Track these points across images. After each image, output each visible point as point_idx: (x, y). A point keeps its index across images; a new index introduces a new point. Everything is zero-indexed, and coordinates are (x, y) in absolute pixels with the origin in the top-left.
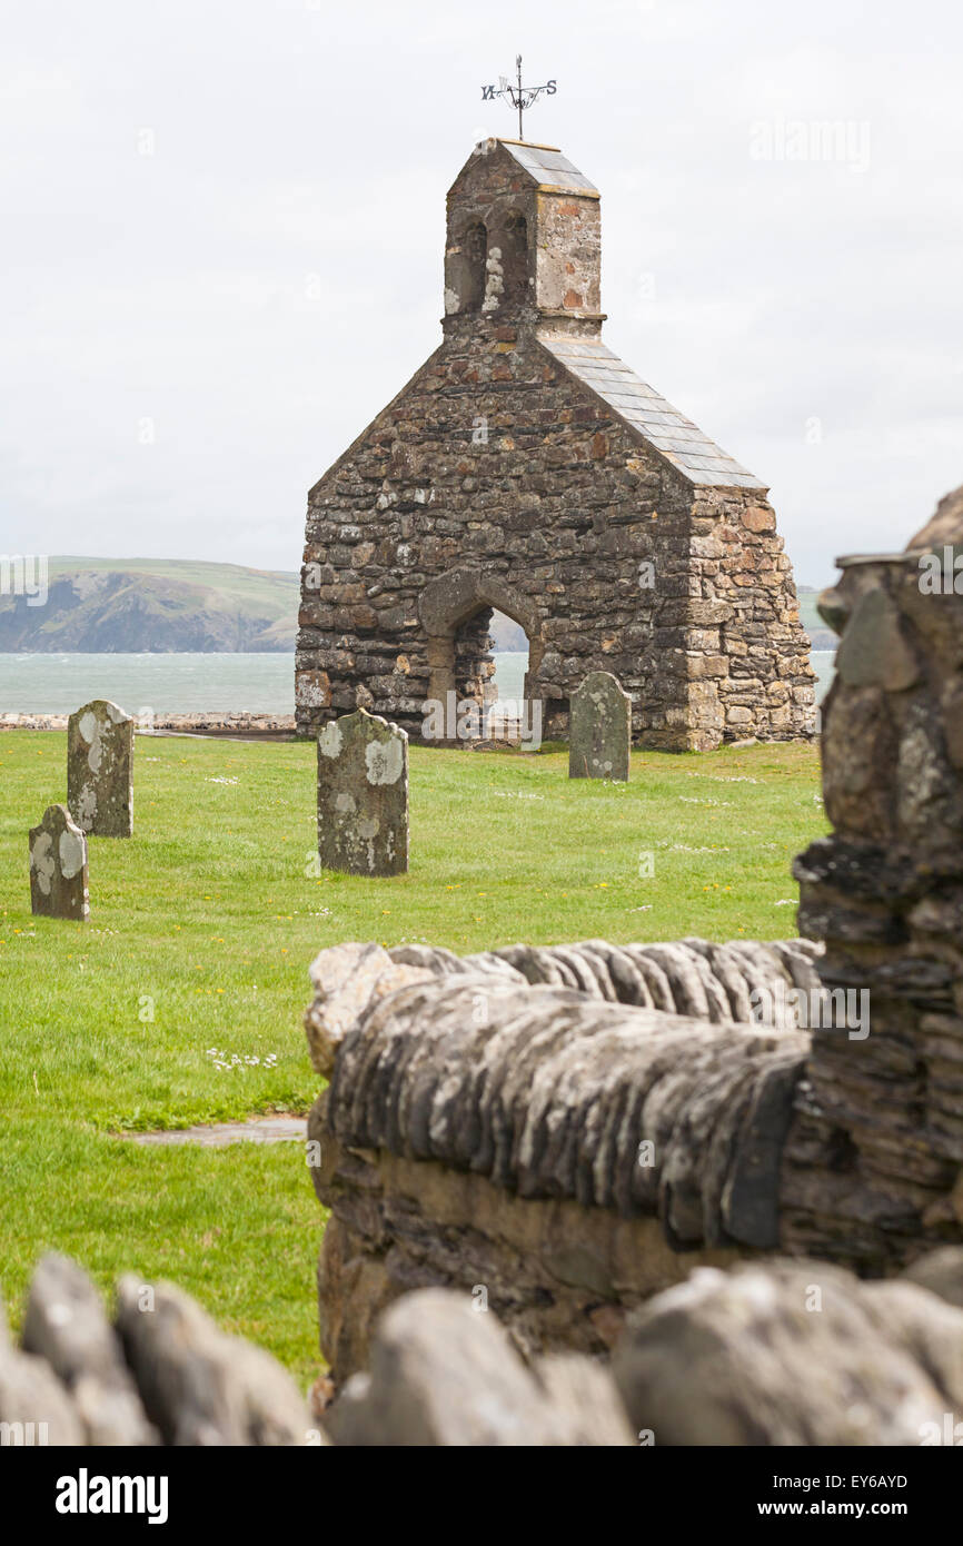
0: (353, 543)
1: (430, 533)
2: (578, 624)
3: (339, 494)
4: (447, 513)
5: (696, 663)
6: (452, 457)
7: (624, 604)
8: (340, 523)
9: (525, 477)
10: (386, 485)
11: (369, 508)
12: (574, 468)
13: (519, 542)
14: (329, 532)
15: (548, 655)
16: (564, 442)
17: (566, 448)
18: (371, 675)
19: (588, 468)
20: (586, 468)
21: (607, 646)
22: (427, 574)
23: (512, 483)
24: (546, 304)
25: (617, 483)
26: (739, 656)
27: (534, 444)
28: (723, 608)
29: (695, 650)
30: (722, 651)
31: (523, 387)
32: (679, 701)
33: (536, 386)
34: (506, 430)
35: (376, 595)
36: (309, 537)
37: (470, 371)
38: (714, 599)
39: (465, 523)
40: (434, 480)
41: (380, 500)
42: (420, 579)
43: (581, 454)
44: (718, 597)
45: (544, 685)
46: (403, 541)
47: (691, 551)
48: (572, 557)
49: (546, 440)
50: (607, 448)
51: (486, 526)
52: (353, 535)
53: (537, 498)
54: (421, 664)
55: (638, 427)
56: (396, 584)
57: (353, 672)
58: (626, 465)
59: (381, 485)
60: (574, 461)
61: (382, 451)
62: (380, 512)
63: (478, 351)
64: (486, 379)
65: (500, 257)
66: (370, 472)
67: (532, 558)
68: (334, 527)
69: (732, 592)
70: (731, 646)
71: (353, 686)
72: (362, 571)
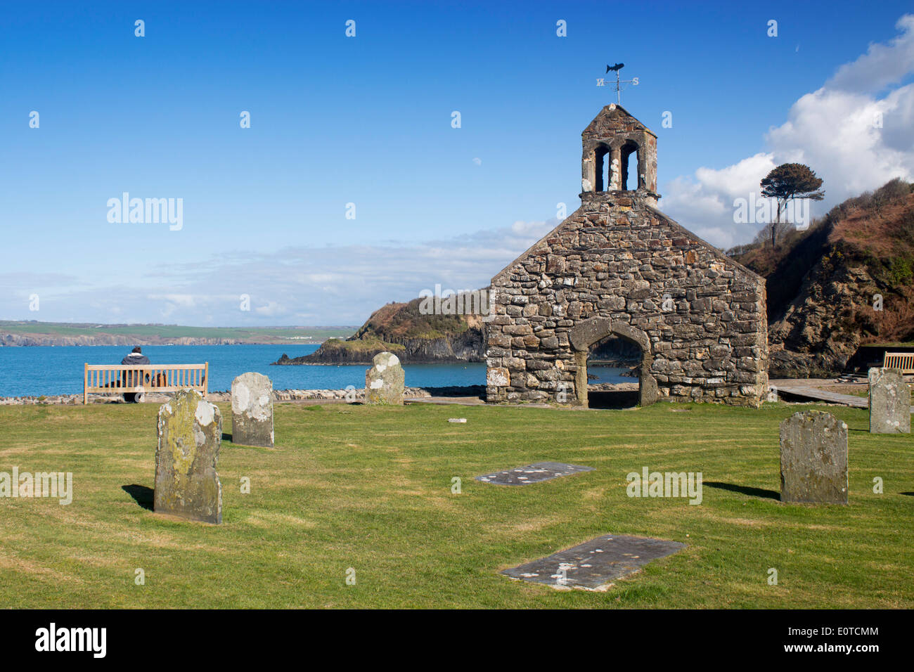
0: (523, 305)
1: (575, 300)
2: (679, 345)
3: (511, 280)
4: (587, 290)
6: (590, 263)
7: (710, 335)
8: (514, 295)
9: (639, 273)
10: (544, 276)
11: (532, 287)
12: (674, 269)
13: (637, 304)
14: (507, 299)
15: (659, 360)
16: (667, 255)
17: (668, 258)
18: (537, 370)
19: (682, 268)
20: (681, 268)
21: (699, 356)
22: (574, 320)
23: (632, 276)
25: (703, 276)
27: (646, 256)
29: (758, 357)
31: (637, 229)
32: (750, 383)
33: (646, 228)
34: (626, 249)
35: (539, 330)
37: (600, 220)
39: (599, 295)
41: (541, 283)
42: (570, 323)
43: (677, 261)
45: (656, 375)
46: (557, 304)
47: (756, 309)
48: (673, 312)
49: (654, 254)
50: (696, 258)
51: (613, 297)
52: (523, 300)
53: (648, 283)
54: (571, 364)
56: (554, 325)
57: (525, 368)
58: (710, 267)
59: (541, 276)
60: (674, 264)
61: (542, 259)
62: (540, 289)
63: (606, 210)
64: (611, 224)
65: (617, 164)
66: (533, 269)
67: (646, 313)
68: (510, 297)
71: (525, 375)
72: (530, 319)
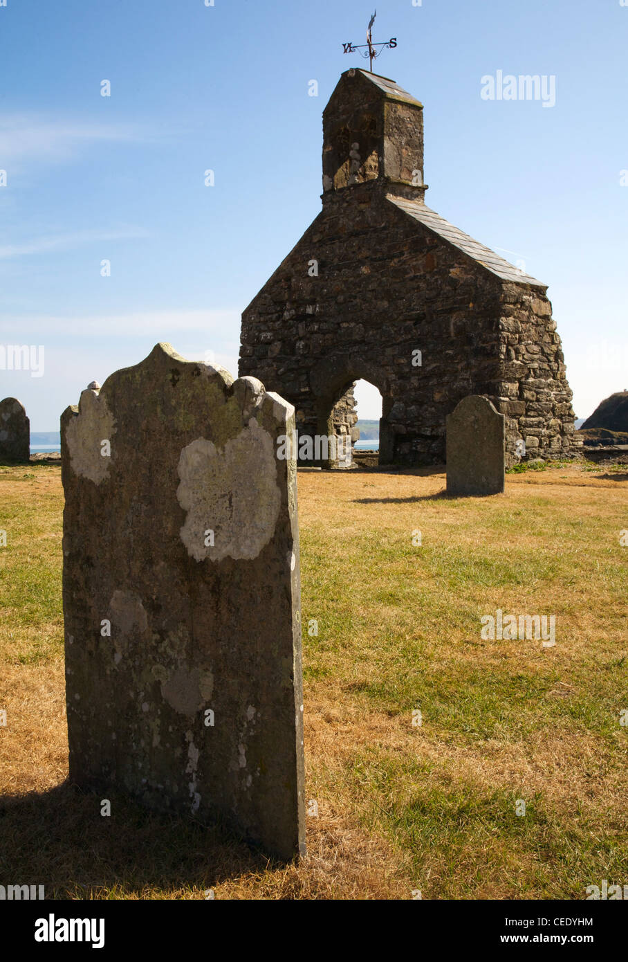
0: (269, 343)
1: (316, 332)
2: (417, 384)
3: (260, 313)
4: (327, 318)
5: (505, 404)
6: (329, 282)
7: (450, 367)
8: (260, 331)
9: (378, 290)
10: (288, 305)
11: (278, 320)
12: (412, 279)
13: (374, 332)
14: (254, 337)
15: (396, 405)
16: (404, 263)
17: (406, 266)
19: (422, 278)
20: (420, 278)
21: (437, 397)
22: (315, 358)
23: (369, 295)
24: (390, 174)
25: (443, 286)
26: (531, 401)
27: (384, 267)
28: (520, 367)
29: (503, 396)
30: (521, 397)
31: (376, 231)
33: (384, 228)
34: (364, 261)
35: (283, 374)
36: (242, 341)
37: (340, 226)
38: (515, 361)
39: (338, 324)
40: (318, 299)
41: (285, 314)
42: (310, 362)
43: (416, 268)
44: (517, 359)
45: (393, 425)
46: (300, 339)
47: (500, 327)
48: (412, 339)
49: (392, 264)
50: (435, 263)
51: (352, 325)
52: (268, 338)
53: (387, 302)
54: (312, 416)
55: (458, 246)
56: (296, 366)
58: (450, 273)
59: (285, 305)
60: (412, 274)
61: (286, 284)
62: (284, 322)
63: (345, 212)
64: (351, 229)
65: (359, 149)
66: (278, 298)
67: (384, 342)
68: (257, 334)
69: (526, 357)
70: (526, 394)
72: (274, 359)
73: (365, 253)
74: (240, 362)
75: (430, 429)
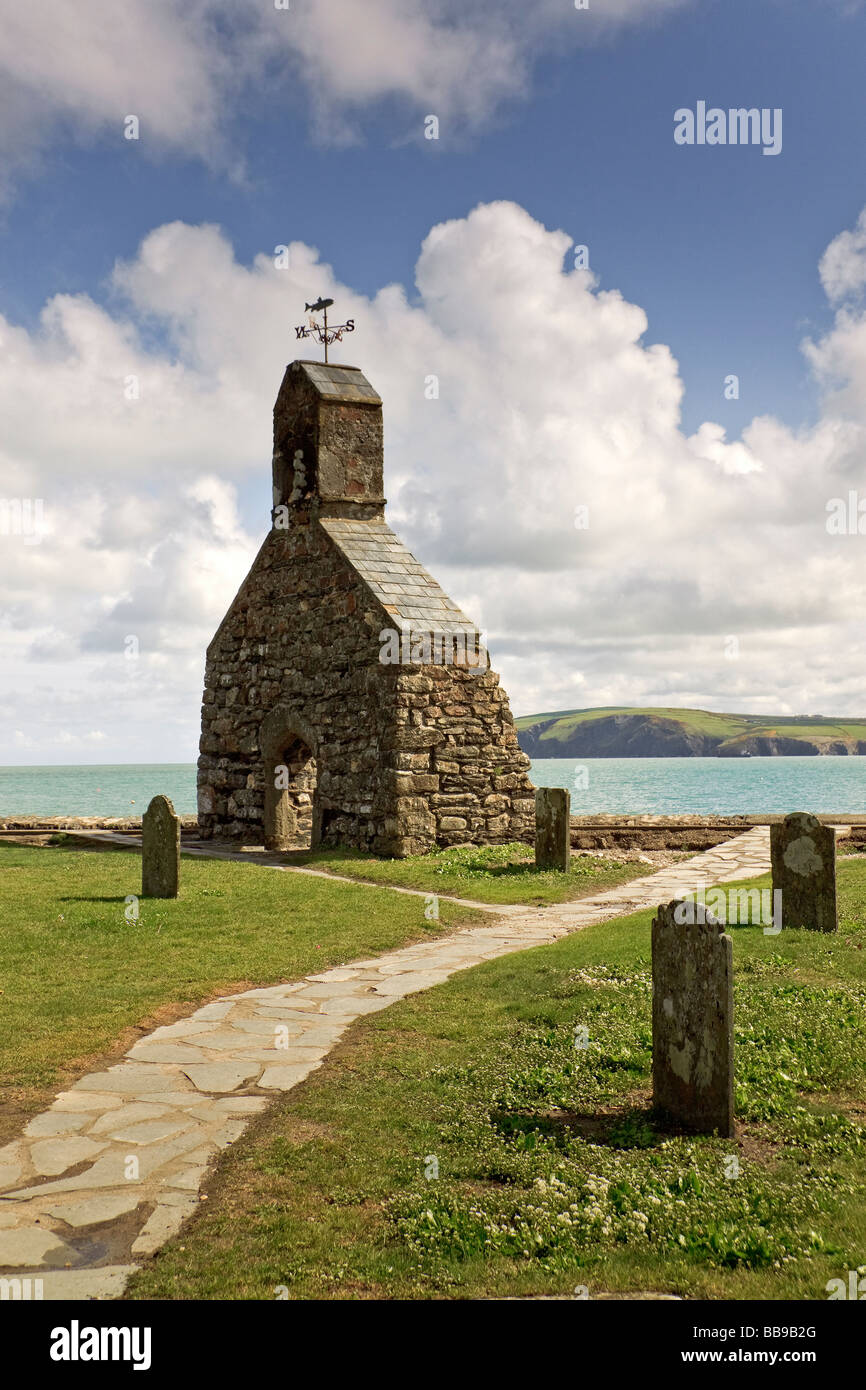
0: (228, 688)
1: (265, 679)
2: (339, 749)
3: (222, 650)
4: (274, 662)
5: (405, 779)
6: (276, 619)
7: (363, 732)
8: (221, 673)
9: (313, 631)
10: (244, 643)
11: (236, 660)
12: (338, 622)
13: (309, 683)
14: (216, 680)
15: (326, 774)
16: (332, 602)
17: (333, 606)
18: (236, 789)
19: (346, 622)
20: (344, 622)
21: (354, 767)
22: (263, 710)
23: (307, 637)
24: (328, 491)
25: (360, 633)
26: (449, 774)
27: (317, 605)
28: (431, 734)
29: (402, 770)
30: (432, 770)
31: (312, 560)
32: (392, 813)
33: (319, 558)
34: (303, 594)
35: (238, 727)
36: (206, 684)
37: (285, 550)
38: (422, 727)
39: (283, 671)
40: (267, 637)
42: (260, 714)
43: (342, 610)
44: (426, 725)
45: (322, 798)
46: (252, 685)
47: (398, 687)
48: (338, 694)
49: (324, 601)
52: (227, 682)
53: (320, 648)
54: (261, 781)
55: (373, 586)
56: (248, 719)
57: (227, 786)
58: (365, 618)
59: (242, 643)
60: (338, 616)
61: (242, 616)
62: (241, 663)
63: (289, 533)
64: (294, 555)
65: (302, 457)
66: (237, 633)
67: (316, 696)
68: (219, 676)
69: (441, 721)
70: (441, 766)
71: (227, 797)
72: (231, 709)
73: (303, 586)
74: (203, 710)
75: (349, 805)
